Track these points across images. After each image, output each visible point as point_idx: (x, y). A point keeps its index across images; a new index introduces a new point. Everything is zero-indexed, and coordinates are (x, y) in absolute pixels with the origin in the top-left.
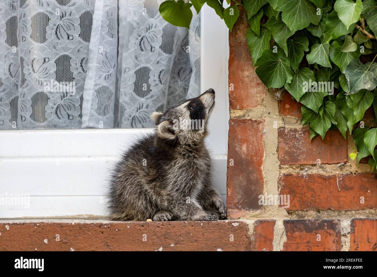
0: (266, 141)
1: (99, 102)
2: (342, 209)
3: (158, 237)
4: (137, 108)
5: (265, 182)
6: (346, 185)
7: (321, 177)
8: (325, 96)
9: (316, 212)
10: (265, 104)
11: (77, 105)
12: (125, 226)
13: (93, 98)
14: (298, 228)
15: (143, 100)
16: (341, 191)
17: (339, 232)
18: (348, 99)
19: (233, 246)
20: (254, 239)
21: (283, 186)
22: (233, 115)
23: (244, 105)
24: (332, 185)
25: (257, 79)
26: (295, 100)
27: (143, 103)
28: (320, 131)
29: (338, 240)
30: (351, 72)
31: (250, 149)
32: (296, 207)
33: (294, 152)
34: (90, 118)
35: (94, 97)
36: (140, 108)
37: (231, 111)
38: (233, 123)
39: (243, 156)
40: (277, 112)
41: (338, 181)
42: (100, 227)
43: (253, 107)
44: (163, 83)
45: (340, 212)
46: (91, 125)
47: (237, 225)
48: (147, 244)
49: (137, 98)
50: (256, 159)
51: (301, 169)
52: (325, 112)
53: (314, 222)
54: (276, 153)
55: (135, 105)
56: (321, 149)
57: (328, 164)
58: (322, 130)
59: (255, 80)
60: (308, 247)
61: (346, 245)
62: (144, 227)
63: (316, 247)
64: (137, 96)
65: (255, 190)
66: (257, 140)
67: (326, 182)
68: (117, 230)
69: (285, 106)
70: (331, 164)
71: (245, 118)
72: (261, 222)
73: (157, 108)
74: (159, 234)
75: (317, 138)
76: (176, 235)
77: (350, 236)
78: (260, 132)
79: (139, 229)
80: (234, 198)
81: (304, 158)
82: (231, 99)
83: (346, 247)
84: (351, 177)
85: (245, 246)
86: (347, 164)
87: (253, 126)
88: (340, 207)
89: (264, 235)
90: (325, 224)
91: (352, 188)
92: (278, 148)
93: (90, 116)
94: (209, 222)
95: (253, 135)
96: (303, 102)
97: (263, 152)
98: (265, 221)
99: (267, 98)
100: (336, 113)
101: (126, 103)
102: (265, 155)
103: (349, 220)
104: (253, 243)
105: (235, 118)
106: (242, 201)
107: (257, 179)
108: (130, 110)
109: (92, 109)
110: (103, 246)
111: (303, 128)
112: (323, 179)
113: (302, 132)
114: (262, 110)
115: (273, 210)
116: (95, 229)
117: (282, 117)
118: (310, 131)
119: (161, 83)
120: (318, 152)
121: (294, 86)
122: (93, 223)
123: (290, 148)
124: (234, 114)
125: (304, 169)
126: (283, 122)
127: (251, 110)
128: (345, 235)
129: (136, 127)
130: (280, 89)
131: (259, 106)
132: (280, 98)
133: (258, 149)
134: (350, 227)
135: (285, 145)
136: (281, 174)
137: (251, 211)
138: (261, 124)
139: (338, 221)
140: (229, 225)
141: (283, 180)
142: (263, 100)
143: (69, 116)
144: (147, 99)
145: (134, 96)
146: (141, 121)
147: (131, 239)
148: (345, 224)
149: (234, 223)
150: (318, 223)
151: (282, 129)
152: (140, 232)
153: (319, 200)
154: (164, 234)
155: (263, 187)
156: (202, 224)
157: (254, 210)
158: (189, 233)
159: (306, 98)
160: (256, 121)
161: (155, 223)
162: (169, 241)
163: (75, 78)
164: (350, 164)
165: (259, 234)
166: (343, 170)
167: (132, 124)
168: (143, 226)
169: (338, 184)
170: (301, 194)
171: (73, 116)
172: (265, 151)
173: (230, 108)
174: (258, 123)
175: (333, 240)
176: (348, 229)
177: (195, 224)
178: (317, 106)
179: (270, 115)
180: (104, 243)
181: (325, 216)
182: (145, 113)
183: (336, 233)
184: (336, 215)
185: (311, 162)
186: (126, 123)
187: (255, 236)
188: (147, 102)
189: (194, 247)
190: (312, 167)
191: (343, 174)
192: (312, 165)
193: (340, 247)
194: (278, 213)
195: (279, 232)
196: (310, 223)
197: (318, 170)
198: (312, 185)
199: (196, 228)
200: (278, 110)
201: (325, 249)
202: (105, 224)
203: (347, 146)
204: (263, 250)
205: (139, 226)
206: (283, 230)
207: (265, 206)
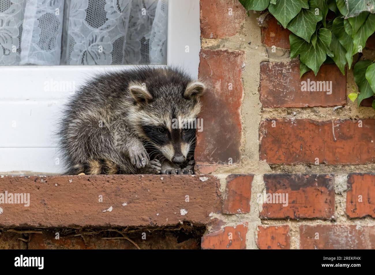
0: (246, 78)
1: (42, 33)
2: (338, 163)
3: (107, 194)
4: (89, 40)
5: (242, 128)
6: (343, 134)
7: (312, 123)
8: (319, 21)
9: (306, 167)
10: (246, 31)
11: (15, 37)
12: (67, 180)
13: (34, 28)
14: (282, 184)
15: (97, 31)
16: (338, 141)
17: (333, 190)
18: (346, 24)
19: (200, 206)
20: (226, 198)
21: (265, 134)
22: (205, 45)
23: (220, 33)
24: (327, 133)
25: (235, 1)
26: (282, 27)
27: (97, 34)
28: (313, 66)
29: (331, 200)
31: (225, 87)
32: (280, 160)
33: (280, 92)
34: (31, 52)
35: (36, 26)
36: (93, 40)
37: (203, 41)
38: (204, 56)
39: (216, 96)
40: (259, 43)
41: (333, 128)
42: (35, 181)
43: (229, 35)
44: (122, 11)
45: (336, 167)
46: (32, 61)
47: (205, 180)
48: (93, 202)
49: (90, 28)
50: (233, 100)
51: (289, 114)
52: (318, 41)
53: (302, 177)
54: (257, 93)
55: (87, 38)
57: (321, 107)
58: (315, 64)
59: (233, 2)
60: (293, 208)
61: (341, 206)
62: (90, 181)
63: (304, 208)
64: (90, 26)
65: (230, 139)
66: (234, 77)
67: (319, 129)
68: (56, 185)
69: (269, 34)
70: (326, 107)
71: (219, 49)
72: (236, 176)
73: (114, 41)
74: (108, 191)
75: (309, 75)
76: (130, 191)
77: (346, 195)
78: (238, 67)
79: (84, 183)
80: (204, 148)
81: (292, 99)
82: (202, 25)
83: (341, 208)
84: (350, 123)
85: (215, 206)
86: (346, 107)
87: (229, 59)
88: (337, 161)
89: (239, 192)
90: (316, 180)
91: (351, 137)
92: (260, 86)
93: (30, 51)
94: (171, 176)
95: (230, 70)
96: (291, 29)
97: (242, 92)
98: (240, 175)
99: (247, 24)
100: (332, 43)
101: (76, 34)
102: (243, 95)
103: (345, 175)
104: (225, 203)
105: (207, 49)
106: (213, 152)
107: (232, 124)
108: (80, 44)
109: (33, 41)
110: (39, 204)
111: (291, 62)
112: (315, 125)
113: (290, 67)
114: (241, 39)
115: (252, 164)
116: (29, 184)
117: (265, 48)
118: (301, 66)
119: (120, 10)
121: (280, 7)
122: (27, 176)
123: (275, 87)
125: (292, 113)
126: (267, 55)
127: (227, 40)
128: (341, 194)
129: (88, 64)
130: (264, 12)
131: (237, 35)
132: (263, 23)
133: (235, 87)
134: (346, 183)
135: (269, 83)
136: (263, 119)
137: (225, 165)
138: (240, 56)
139: (332, 176)
140: (196, 180)
141: (265, 127)
142: (242, 27)
143: (4, 50)
144: (101, 29)
145: (86, 26)
146: (94, 56)
147: (74, 196)
148: (341, 180)
149: (202, 178)
150: (307, 178)
151: (265, 63)
152: (85, 187)
153: (310, 151)
154: (115, 190)
155: (240, 135)
156: (162, 178)
158: (146, 190)
159: (296, 24)
160: (233, 53)
161: (104, 176)
162: (121, 199)
163: (13, 2)
164: (349, 107)
165: (234, 191)
166: (341, 115)
167: (83, 61)
168: (88, 180)
169: (333, 131)
170: (288, 144)
171: (9, 50)
172: (243, 90)
173: (201, 37)
174: (236, 55)
175: (325, 200)
176: (344, 186)
177: (153, 178)
178: (309, 33)
179: (251, 46)
180: (40, 201)
182: (99, 48)
183: (329, 191)
184: (331, 171)
185: (301, 105)
186: (75, 59)
187: (228, 194)
188: (101, 34)
189: (152, 206)
190: (302, 111)
191: (339, 120)
192: (303, 108)
193: (334, 209)
194: (258, 168)
195: (257, 190)
196: (297, 178)
197: (309, 115)
198: (302, 133)
199: (155, 183)
200: (261, 39)
201: (315, 211)
202: (42, 178)
203: (346, 85)
204: (238, 211)
205: (84, 180)
206: (263, 187)
207: (243, 158)
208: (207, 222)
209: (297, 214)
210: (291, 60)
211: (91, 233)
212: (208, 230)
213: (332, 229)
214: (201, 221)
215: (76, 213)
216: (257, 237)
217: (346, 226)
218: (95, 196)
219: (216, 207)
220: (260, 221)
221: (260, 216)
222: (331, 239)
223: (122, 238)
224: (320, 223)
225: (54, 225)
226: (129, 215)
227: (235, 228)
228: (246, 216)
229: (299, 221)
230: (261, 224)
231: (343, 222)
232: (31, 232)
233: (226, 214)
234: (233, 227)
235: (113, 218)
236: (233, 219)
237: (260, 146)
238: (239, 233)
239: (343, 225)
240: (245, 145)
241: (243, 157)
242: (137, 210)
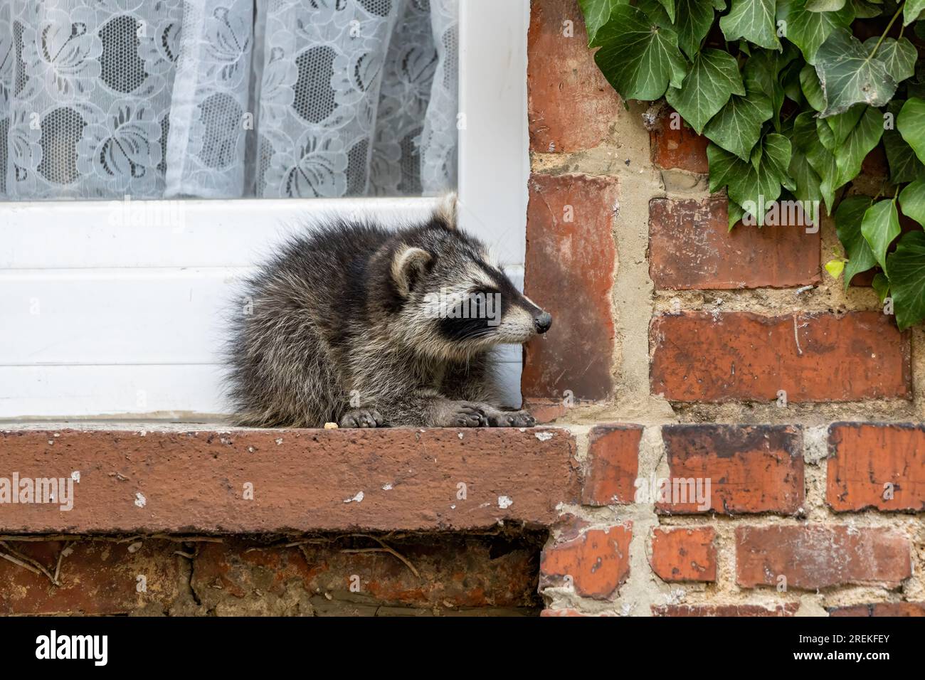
0: (621, 231)
1: (207, 133)
2: (808, 400)
3: (352, 467)
4: (302, 147)
5: (616, 331)
6: (816, 341)
7: (755, 319)
8: (766, 119)
9: (743, 407)
10: (618, 138)
11: (154, 140)
12: (271, 438)
13: (193, 122)
14: (698, 446)
15: (316, 128)
16: (806, 355)
17: (800, 457)
18: (821, 126)
19: (537, 490)
20: (589, 473)
21: (662, 342)
22: (539, 167)
23: (568, 143)
24: (783, 340)
25: (598, 78)
26: (692, 131)
27: (316, 135)
29: (797, 476)
30: (830, 61)
31: (580, 250)
32: (692, 393)
33: (689, 259)
34: (186, 172)
35: (195, 120)
36: (308, 147)
37: (535, 157)
38: (537, 187)
39: (563, 268)
40: (647, 160)
41: (796, 330)
42: (209, 442)
43: (587, 146)
44: (365, 87)
45: (803, 407)
46: (189, 189)
47: (547, 438)
48: (326, 483)
49: (302, 123)
50: (596, 276)
51: (707, 301)
52: (765, 159)
53: (738, 430)
54: (644, 260)
55: (298, 141)
56: (754, 252)
57: (771, 287)
59: (593, 79)
60: (722, 493)
61: (815, 488)
62: (318, 442)
63: (744, 493)
64: (302, 118)
65: (592, 352)
66: (597, 230)
67: (768, 332)
68: (251, 449)
69: (666, 144)
70: (781, 288)
71: (568, 174)
72: (608, 430)
73: (350, 149)
74: (355, 460)
76: (398, 462)
77: (826, 466)
78: (605, 208)
79: (306, 446)
80: (541, 371)
81: (713, 272)
82: (533, 126)
83: (816, 492)
84: (828, 320)
85: (566, 489)
86: (820, 287)
87: (587, 192)
88: (804, 395)
89: (613, 463)
90: (766, 436)
91: (831, 348)
92: (649, 247)
93: (185, 169)
94: (478, 431)
95: (589, 216)
96: (711, 136)
97: (613, 260)
98: (616, 429)
99: (623, 123)
100: (792, 163)
101: (275, 136)
102: (616, 264)
103: (824, 427)
104: (587, 483)
105: (544, 175)
106: (559, 378)
107: (596, 324)
108: (284, 154)
109: (190, 149)
110: (216, 488)
111: (711, 199)
112: (760, 324)
113: (708, 209)
114: (610, 154)
115: (636, 402)
116: (197, 448)
117: (658, 172)
118: (730, 207)
119: (362, 87)
120: (748, 259)
121: (689, 94)
122: (192, 433)
123: (679, 248)
124: (541, 164)
125: (713, 299)
126: (662, 185)
127: (581, 155)
128: (815, 464)
129: (300, 196)
130: (656, 102)
131: (603, 145)
132: (655, 124)
133: (599, 250)
134: (826, 443)
135: (667, 242)
136: (656, 313)
137: (583, 404)
138: (608, 189)
139: (798, 429)
140: (529, 438)
141: (661, 328)
142: (612, 130)
143: (133, 167)
144: (326, 125)
145: (293, 118)
146: (312, 180)
147: (286, 471)
148: (815, 437)
149: (541, 434)
150: (748, 434)
151: (659, 201)
152: (308, 455)
153: (750, 376)
154: (367, 459)
155: (611, 345)
156: (461, 435)
157: (590, 401)
158: (429, 458)
159: (720, 125)
160: (594, 182)
161: (345, 432)
162: (381, 476)
163: (149, 73)
164: (826, 288)
165: (603, 460)
166: (810, 303)
167: (288, 188)
168: (315, 439)
169: (796, 337)
170: (706, 362)
171: (143, 167)
172: (616, 256)
173: (530, 149)
174: (601, 185)
175: (784, 476)
176: (821, 449)
177: (443, 435)
178: (746, 144)
179: (631, 167)
180: (220, 482)
181: (764, 415)
182: (321, 162)
183: (793, 458)
184: (792, 414)
185: (731, 284)
186: (273, 185)
187: (592, 465)
188: (326, 134)
189: (441, 491)
190: (734, 296)
191: (808, 314)
192: (734, 291)
193: (803, 493)
194: (649, 409)
195: (650, 456)
196: (727, 433)
197: (747, 303)
198: (733, 339)
199: (447, 444)
200: (649, 155)
201: (765, 498)
202: (222, 436)
203: (820, 244)
204: (612, 499)
205: (306, 440)
206: (662, 451)
207: (618, 390)
208: (552, 522)
209: (729, 504)
210: (709, 195)
211: (318, 542)
212: (553, 537)
213: (798, 533)
214: (539, 519)
215: (291, 504)
216: (651, 550)
217: (828, 528)
218: (327, 470)
219: (569, 492)
220: (657, 520)
221: (656, 508)
222: (797, 554)
223: (380, 550)
224: (776, 523)
225: (247, 529)
226: (398, 509)
227: (606, 532)
228: (628, 508)
229: (733, 519)
230: (658, 524)
231: (821, 519)
232: (200, 539)
233: (589, 506)
234: (603, 531)
235: (365, 514)
236: (603, 515)
237: (652, 366)
238: (616, 544)
239: (822, 527)
240: (621, 364)
241: (617, 387)
242: (411, 498)
